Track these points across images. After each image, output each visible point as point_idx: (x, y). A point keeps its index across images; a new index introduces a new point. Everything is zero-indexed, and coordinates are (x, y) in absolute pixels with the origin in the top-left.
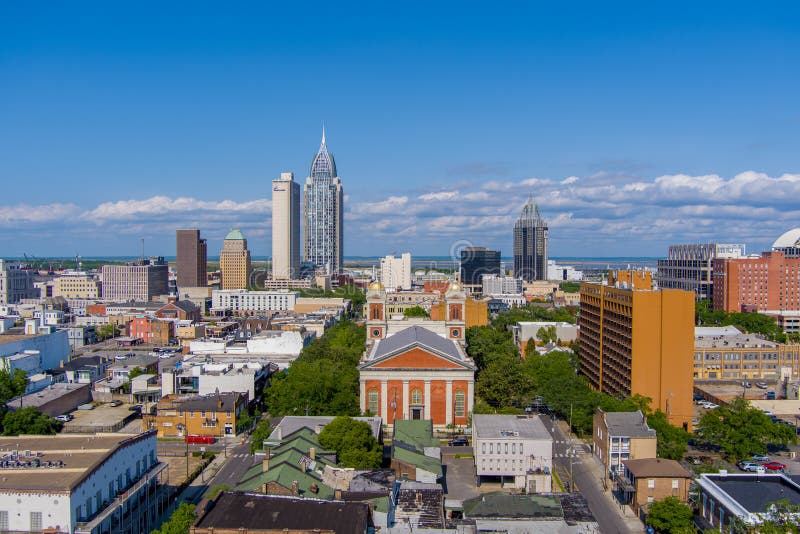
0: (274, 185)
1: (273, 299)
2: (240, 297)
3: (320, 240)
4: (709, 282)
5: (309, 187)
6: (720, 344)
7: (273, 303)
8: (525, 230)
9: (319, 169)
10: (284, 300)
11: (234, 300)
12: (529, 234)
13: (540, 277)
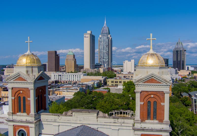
0: (85, 35)
1: (75, 76)
2: (62, 75)
3: (104, 56)
5: (100, 38)
7: (75, 78)
8: (177, 51)
9: (104, 32)
10: (79, 77)
11: (60, 76)
12: (179, 53)
13: (183, 68)
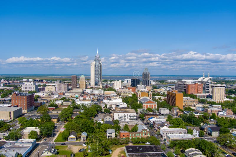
0: (91, 65)
4: (185, 88)
6: (186, 100)
8: (145, 74)
11: (91, 92)
13: (149, 85)
